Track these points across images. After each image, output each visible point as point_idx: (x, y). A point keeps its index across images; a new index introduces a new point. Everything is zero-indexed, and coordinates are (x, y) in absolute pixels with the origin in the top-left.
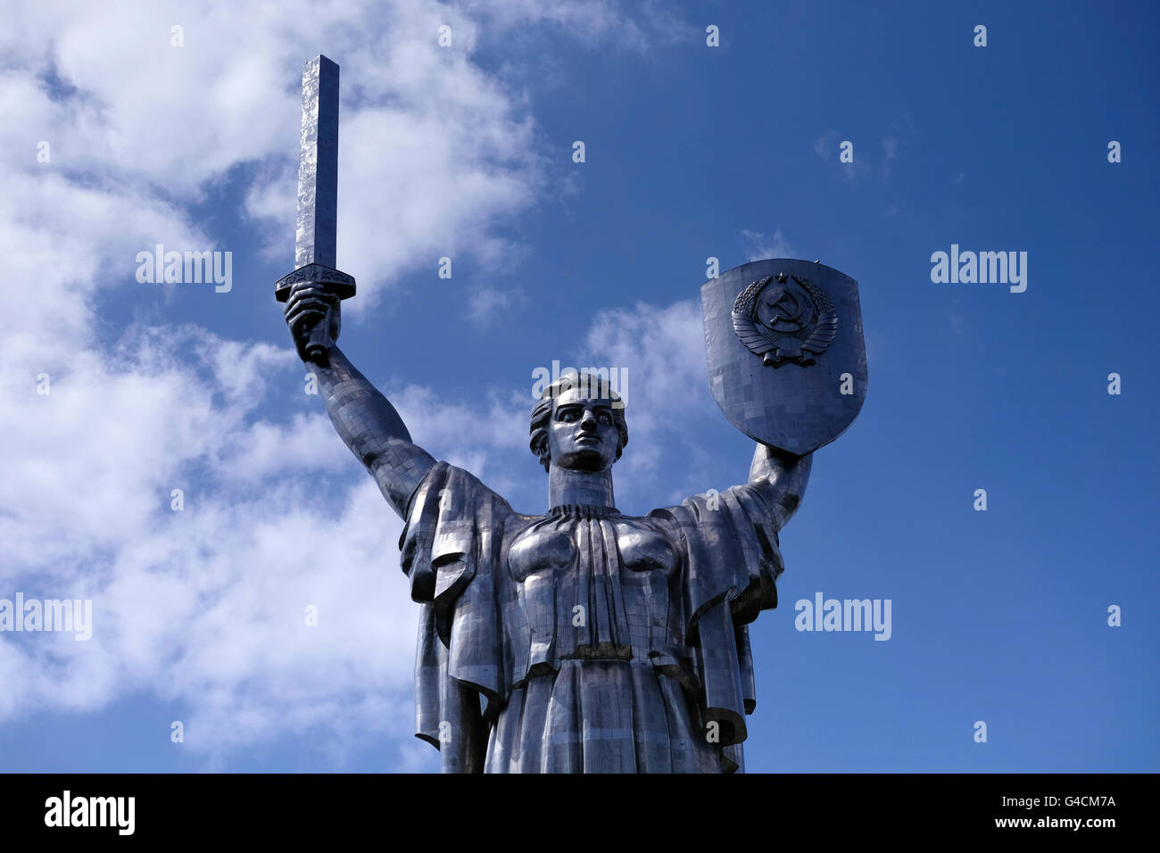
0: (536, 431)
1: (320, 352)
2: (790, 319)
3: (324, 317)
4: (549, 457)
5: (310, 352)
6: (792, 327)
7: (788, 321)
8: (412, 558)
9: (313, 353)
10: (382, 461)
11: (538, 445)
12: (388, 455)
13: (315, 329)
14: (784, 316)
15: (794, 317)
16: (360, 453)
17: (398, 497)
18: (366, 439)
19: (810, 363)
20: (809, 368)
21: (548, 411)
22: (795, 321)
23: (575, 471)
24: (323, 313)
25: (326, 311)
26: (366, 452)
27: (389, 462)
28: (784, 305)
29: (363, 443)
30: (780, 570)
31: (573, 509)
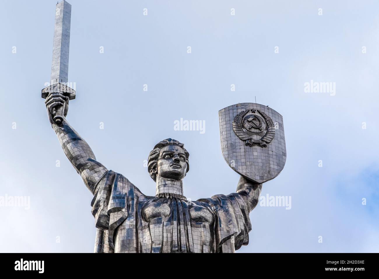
0: (152, 162)
1: (60, 120)
2: (257, 127)
3: (62, 106)
4: (157, 173)
5: (56, 120)
6: (257, 131)
7: (256, 128)
8: (98, 209)
9: (57, 120)
10: (85, 168)
11: (152, 167)
12: (88, 165)
13: (59, 110)
14: (254, 126)
15: (259, 127)
16: (76, 164)
17: (91, 183)
18: (78, 158)
19: (265, 146)
20: (264, 148)
21: (158, 153)
22: (259, 129)
23: (169, 179)
24: (62, 104)
25: (63, 103)
26: (78, 163)
27: (88, 168)
28: (254, 121)
29: (77, 159)
30: (250, 229)
31: (168, 195)
